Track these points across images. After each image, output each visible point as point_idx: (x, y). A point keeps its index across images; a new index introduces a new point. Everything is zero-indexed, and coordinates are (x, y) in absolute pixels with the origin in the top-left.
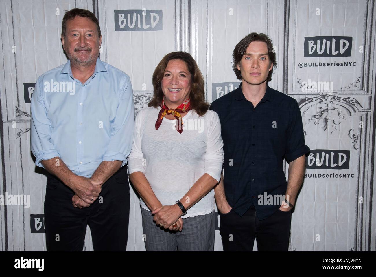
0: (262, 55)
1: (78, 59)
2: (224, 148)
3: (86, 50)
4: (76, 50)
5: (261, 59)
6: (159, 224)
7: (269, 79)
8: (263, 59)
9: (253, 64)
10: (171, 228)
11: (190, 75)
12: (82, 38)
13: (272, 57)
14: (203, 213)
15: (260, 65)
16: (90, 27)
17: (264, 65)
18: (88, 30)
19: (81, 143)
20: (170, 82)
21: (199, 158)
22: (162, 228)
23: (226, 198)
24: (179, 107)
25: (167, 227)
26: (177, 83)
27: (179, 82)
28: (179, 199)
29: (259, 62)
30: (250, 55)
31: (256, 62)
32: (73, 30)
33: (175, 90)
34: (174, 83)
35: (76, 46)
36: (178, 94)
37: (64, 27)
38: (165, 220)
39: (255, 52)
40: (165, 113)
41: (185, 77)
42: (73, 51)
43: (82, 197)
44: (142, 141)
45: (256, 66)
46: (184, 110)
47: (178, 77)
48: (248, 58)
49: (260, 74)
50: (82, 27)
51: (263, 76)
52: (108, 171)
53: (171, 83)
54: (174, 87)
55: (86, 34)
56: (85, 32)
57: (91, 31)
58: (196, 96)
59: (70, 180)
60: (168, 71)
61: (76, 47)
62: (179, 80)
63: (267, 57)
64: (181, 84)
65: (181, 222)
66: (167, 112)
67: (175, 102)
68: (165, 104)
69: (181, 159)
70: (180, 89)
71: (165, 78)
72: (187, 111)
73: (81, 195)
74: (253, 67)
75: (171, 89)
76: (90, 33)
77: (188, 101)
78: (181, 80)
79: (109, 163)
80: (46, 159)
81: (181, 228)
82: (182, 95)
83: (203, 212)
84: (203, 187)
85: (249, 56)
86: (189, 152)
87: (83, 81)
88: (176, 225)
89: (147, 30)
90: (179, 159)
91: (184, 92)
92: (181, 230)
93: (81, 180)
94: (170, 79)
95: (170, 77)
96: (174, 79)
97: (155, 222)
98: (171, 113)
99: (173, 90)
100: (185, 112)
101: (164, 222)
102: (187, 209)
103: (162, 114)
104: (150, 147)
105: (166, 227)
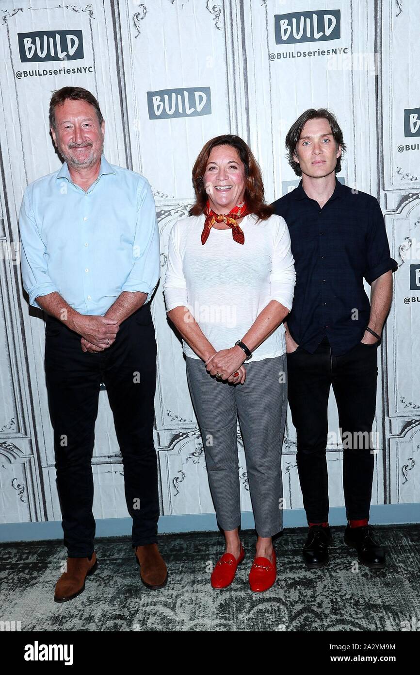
0: (324, 135)
1: (76, 160)
2: (296, 265)
3: (85, 146)
4: (70, 147)
5: (323, 141)
6: (215, 374)
7: (338, 168)
8: (326, 141)
9: (314, 149)
10: (231, 379)
11: (243, 166)
12: (78, 131)
13: (338, 137)
14: (271, 356)
15: (323, 149)
16: (86, 114)
17: (328, 150)
18: (84, 118)
19: (88, 270)
20: (216, 177)
21: (264, 279)
22: (220, 380)
23: (290, 332)
24: (231, 212)
25: (226, 377)
26: (226, 178)
27: (228, 176)
28: (240, 338)
29: (321, 146)
30: (308, 138)
31: (317, 146)
32: (65, 121)
33: (224, 188)
34: (222, 178)
35: (71, 141)
36: (228, 193)
37: (52, 118)
38: (224, 368)
39: (314, 133)
40: (214, 222)
41: (236, 168)
42: (67, 147)
43: (93, 342)
44: (184, 262)
45: (317, 152)
46: (239, 214)
47: (227, 170)
48: (307, 144)
49: (325, 161)
50: (76, 115)
51: (330, 164)
52: (128, 305)
53: (218, 179)
54: (222, 183)
55: (82, 124)
56: (80, 122)
57: (89, 120)
58: (252, 195)
59: (73, 321)
60: (212, 163)
61: (71, 143)
62: (229, 173)
63: (331, 137)
64: (232, 179)
65: (243, 371)
66: (216, 220)
67: (225, 206)
68: (211, 210)
69: (240, 280)
70: (230, 187)
71: (208, 173)
72: (243, 216)
73: (92, 339)
74: (314, 153)
75: (219, 188)
76: (87, 122)
77: (244, 203)
78: (232, 174)
79: (130, 295)
80: (43, 295)
81: (243, 379)
82: (235, 195)
83: (273, 354)
84: (270, 319)
85: (307, 141)
86: (251, 271)
87: (86, 187)
88: (237, 374)
89: (191, 115)
90: (238, 281)
91: (238, 190)
92: (243, 383)
93: (88, 321)
94: (217, 174)
95: (216, 171)
96: (222, 173)
97: (208, 372)
98: (223, 221)
99: (222, 188)
100: (240, 218)
101: (223, 371)
102: (251, 350)
103: (210, 223)
104: (197, 268)
105: (224, 377)
